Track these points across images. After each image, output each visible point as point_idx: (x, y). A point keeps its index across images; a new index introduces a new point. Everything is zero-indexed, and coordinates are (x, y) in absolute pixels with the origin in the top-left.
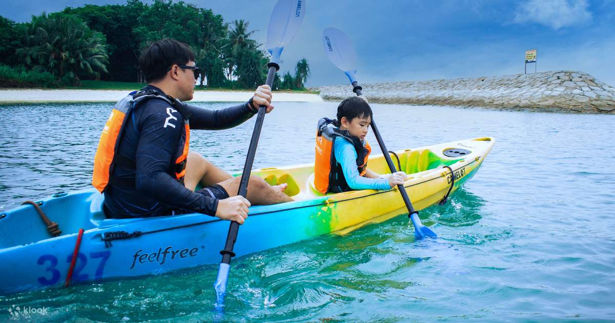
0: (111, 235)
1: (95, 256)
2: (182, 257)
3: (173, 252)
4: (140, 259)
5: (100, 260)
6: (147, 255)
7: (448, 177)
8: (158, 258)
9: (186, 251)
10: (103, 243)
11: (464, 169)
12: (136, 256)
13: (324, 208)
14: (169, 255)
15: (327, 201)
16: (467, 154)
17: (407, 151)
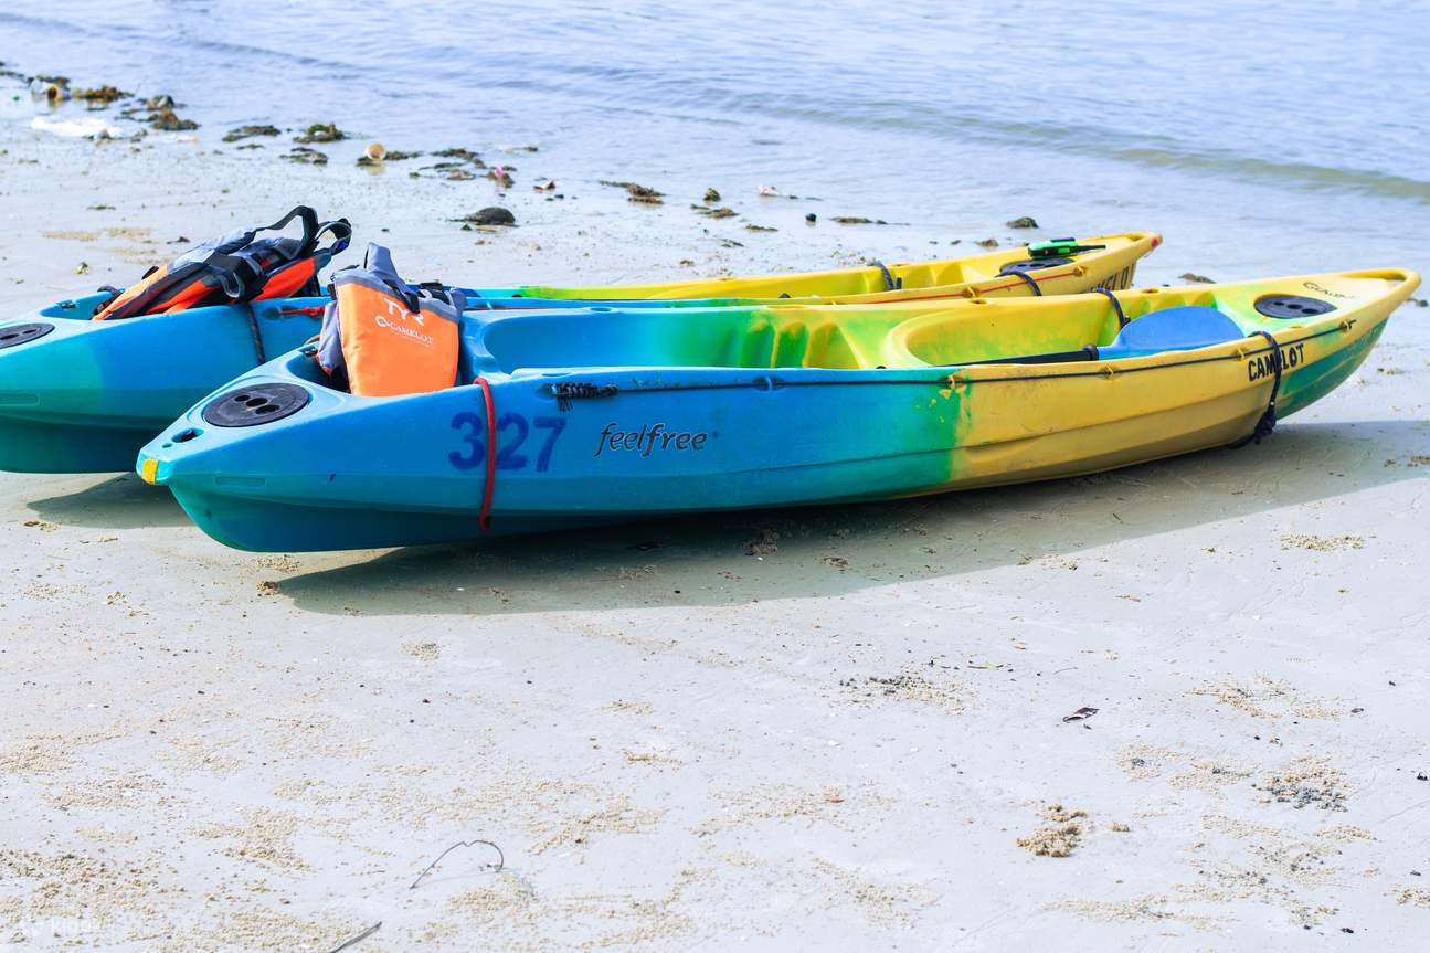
0: (569, 389)
1: (542, 423)
2: (680, 448)
3: (665, 435)
4: (611, 441)
5: (547, 432)
6: (623, 435)
7: (1251, 363)
8: (639, 443)
9: (685, 437)
10: (554, 402)
11: (1300, 347)
12: (606, 433)
13: (945, 392)
14: (659, 441)
15: (951, 378)
16: (1324, 312)
17: (1150, 292)
